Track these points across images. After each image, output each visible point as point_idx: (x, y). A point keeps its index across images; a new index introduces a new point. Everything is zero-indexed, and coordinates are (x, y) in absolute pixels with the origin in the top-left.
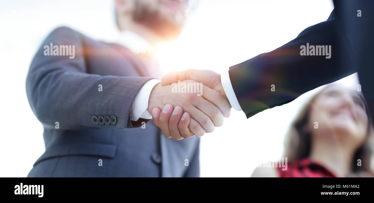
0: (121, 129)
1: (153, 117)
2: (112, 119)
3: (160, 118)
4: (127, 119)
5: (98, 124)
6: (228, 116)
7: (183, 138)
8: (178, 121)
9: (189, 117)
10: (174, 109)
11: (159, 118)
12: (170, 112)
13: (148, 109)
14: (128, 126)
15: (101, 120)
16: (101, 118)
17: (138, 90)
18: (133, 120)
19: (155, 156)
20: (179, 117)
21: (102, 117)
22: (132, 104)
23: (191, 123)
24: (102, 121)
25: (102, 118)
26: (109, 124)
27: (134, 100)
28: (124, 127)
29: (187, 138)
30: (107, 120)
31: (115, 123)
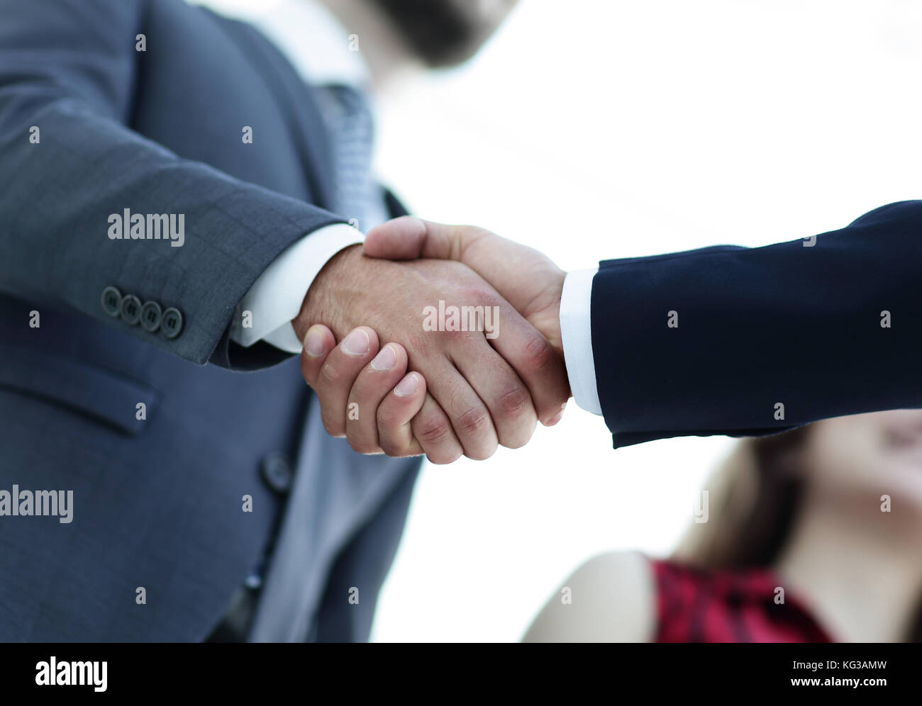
0: (189, 359)
1: (304, 350)
2: (169, 317)
3: (327, 366)
4: (218, 333)
5: (119, 317)
6: (552, 422)
7: (383, 453)
8: (382, 394)
9: (421, 391)
10: (380, 349)
11: (321, 363)
12: (366, 355)
13: (294, 322)
14: (216, 358)
15: (132, 309)
16: (133, 300)
17: (282, 247)
18: (235, 339)
19: (274, 465)
20: (389, 383)
21: (136, 299)
22: (248, 289)
23: (422, 411)
24: (134, 313)
25: (136, 303)
26: (154, 328)
27: (258, 276)
28: (199, 361)
29: (396, 456)
30: (151, 313)
31: (174, 334)
